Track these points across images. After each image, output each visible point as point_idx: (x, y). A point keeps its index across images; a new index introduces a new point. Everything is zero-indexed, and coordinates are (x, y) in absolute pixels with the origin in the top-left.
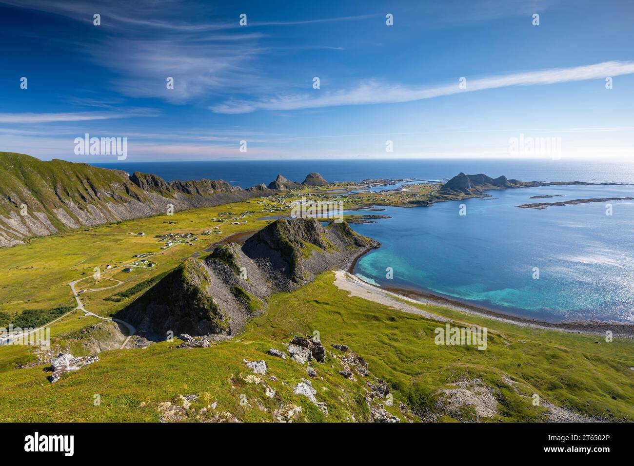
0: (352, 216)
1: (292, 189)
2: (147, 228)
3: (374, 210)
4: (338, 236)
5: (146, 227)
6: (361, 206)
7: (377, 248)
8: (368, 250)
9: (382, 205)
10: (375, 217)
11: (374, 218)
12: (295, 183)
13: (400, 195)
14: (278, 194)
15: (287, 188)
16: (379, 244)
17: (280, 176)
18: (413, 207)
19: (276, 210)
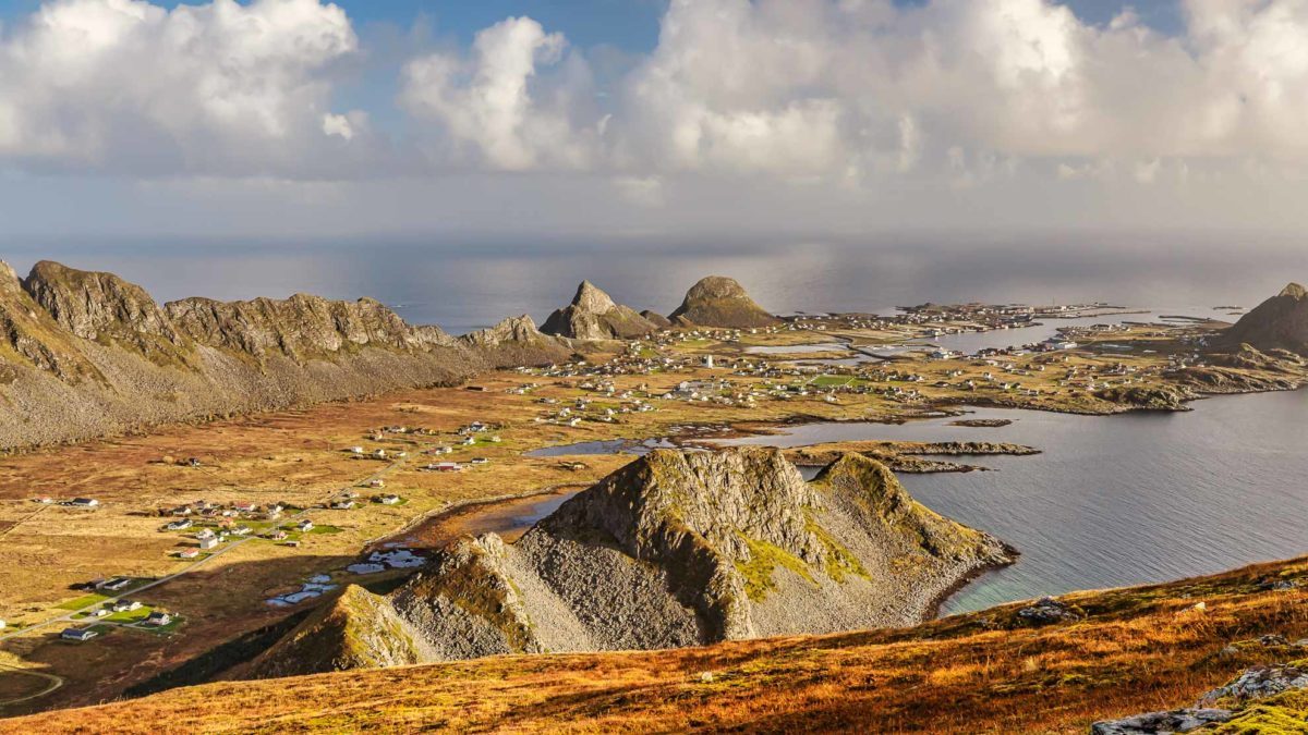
0: (887, 445)
1: (633, 338)
2: (101, 482)
3: (967, 424)
4: (857, 514)
5: (93, 477)
6: (917, 407)
7: (1006, 565)
8: (974, 572)
9: (996, 406)
10: (975, 450)
11: (973, 454)
12: (644, 314)
13: (1054, 369)
14: (582, 359)
15: (614, 334)
16: (1010, 551)
17: (589, 287)
18: (1115, 413)
19: (589, 419)
